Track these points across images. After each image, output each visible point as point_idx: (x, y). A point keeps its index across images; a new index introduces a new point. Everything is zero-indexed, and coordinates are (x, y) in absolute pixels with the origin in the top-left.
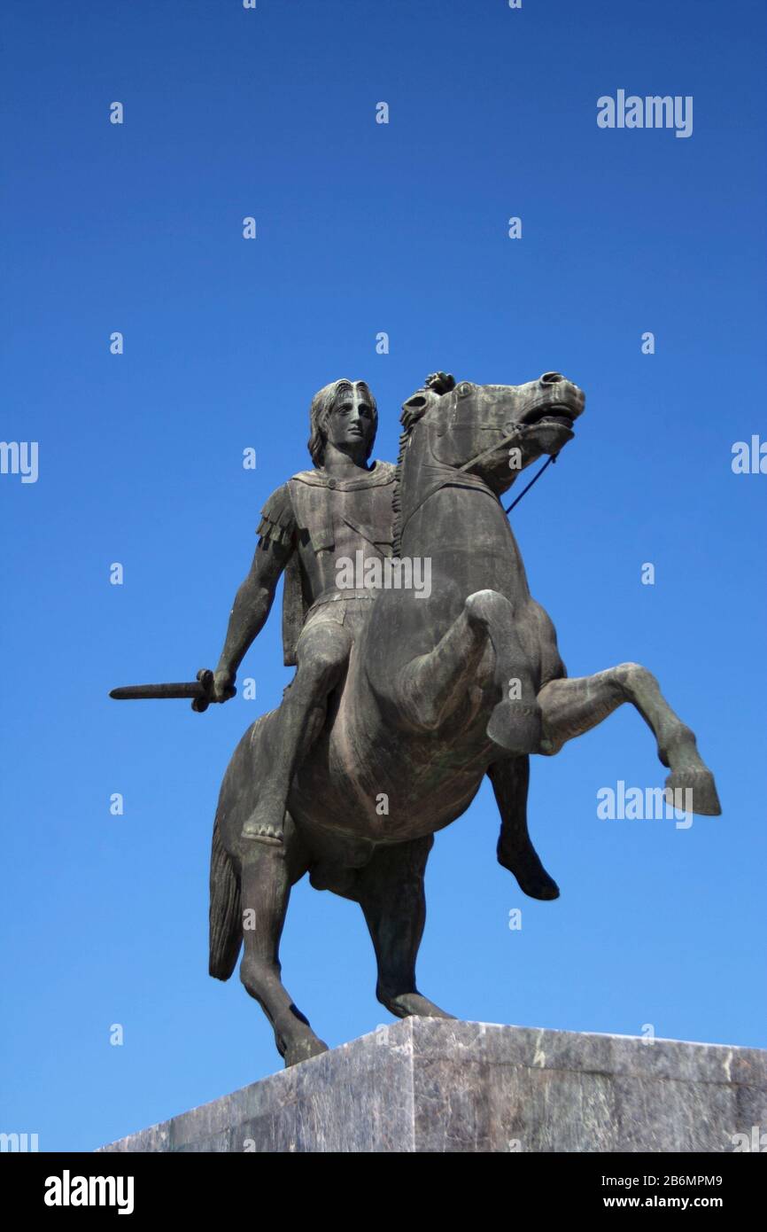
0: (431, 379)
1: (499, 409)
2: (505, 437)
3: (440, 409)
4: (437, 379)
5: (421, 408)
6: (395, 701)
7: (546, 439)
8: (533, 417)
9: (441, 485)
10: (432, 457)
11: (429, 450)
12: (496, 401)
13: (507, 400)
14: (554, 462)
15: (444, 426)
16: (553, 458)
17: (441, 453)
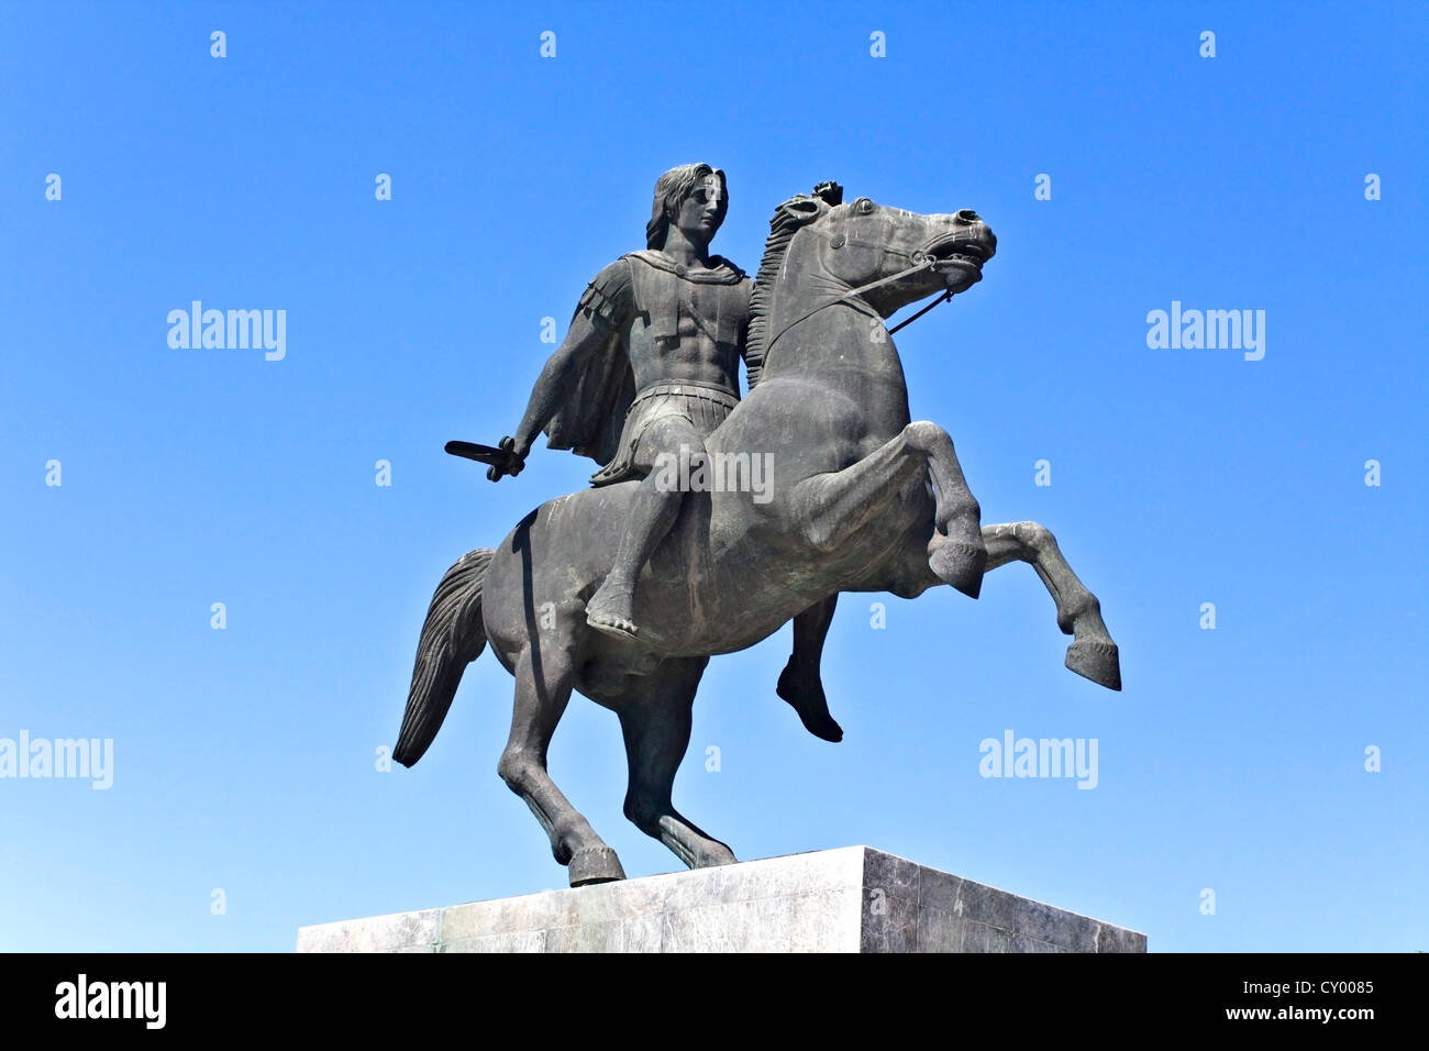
0: (822, 186)
1: (908, 234)
2: (913, 266)
3: (833, 219)
4: (829, 188)
5: (810, 214)
6: (783, 515)
7: (954, 276)
8: (942, 251)
9: (838, 300)
10: (822, 268)
11: (818, 259)
12: (903, 225)
13: (917, 229)
14: (949, 301)
15: (842, 238)
16: (948, 296)
17: (835, 266)
